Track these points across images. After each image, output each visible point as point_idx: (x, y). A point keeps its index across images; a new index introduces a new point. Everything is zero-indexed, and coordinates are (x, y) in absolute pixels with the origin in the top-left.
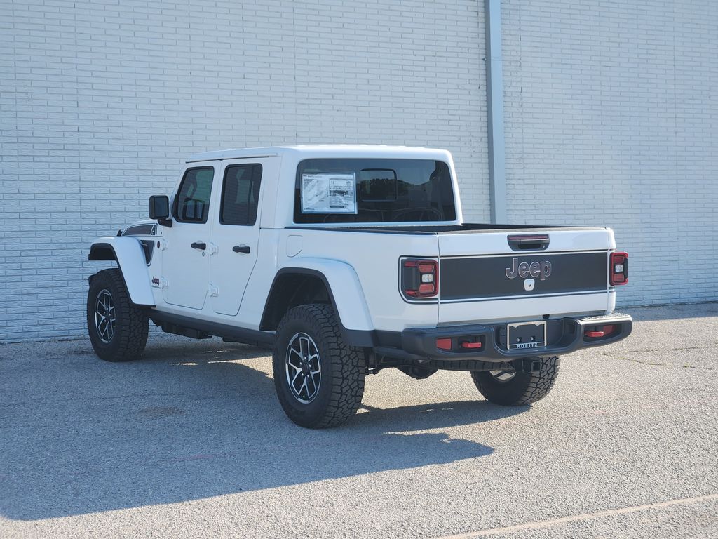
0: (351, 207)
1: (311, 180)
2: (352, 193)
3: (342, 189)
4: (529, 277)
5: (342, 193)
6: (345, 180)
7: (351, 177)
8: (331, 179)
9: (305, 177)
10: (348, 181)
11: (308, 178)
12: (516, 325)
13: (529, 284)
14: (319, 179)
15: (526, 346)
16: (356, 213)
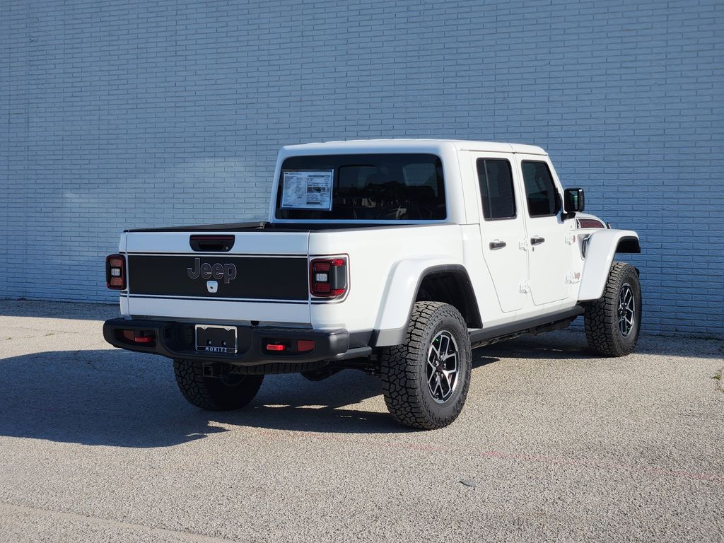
0: (327, 204)
1: (292, 178)
2: (328, 190)
3: (320, 186)
4: (212, 279)
5: (318, 190)
6: (322, 176)
7: (329, 174)
8: (310, 176)
9: (287, 174)
10: (325, 179)
11: (288, 175)
12: (205, 327)
13: (213, 286)
14: (299, 176)
15: (215, 350)
16: (330, 210)
